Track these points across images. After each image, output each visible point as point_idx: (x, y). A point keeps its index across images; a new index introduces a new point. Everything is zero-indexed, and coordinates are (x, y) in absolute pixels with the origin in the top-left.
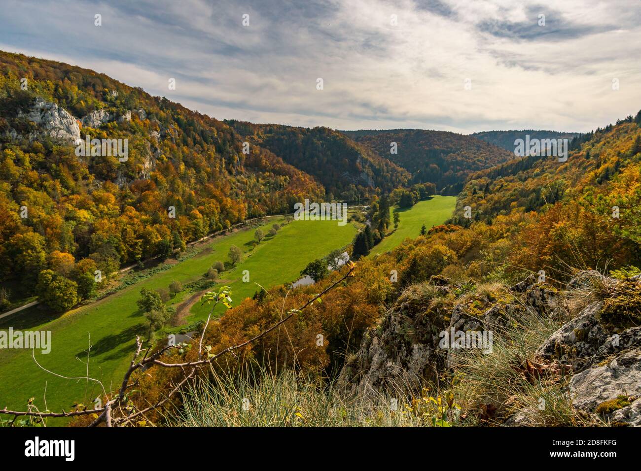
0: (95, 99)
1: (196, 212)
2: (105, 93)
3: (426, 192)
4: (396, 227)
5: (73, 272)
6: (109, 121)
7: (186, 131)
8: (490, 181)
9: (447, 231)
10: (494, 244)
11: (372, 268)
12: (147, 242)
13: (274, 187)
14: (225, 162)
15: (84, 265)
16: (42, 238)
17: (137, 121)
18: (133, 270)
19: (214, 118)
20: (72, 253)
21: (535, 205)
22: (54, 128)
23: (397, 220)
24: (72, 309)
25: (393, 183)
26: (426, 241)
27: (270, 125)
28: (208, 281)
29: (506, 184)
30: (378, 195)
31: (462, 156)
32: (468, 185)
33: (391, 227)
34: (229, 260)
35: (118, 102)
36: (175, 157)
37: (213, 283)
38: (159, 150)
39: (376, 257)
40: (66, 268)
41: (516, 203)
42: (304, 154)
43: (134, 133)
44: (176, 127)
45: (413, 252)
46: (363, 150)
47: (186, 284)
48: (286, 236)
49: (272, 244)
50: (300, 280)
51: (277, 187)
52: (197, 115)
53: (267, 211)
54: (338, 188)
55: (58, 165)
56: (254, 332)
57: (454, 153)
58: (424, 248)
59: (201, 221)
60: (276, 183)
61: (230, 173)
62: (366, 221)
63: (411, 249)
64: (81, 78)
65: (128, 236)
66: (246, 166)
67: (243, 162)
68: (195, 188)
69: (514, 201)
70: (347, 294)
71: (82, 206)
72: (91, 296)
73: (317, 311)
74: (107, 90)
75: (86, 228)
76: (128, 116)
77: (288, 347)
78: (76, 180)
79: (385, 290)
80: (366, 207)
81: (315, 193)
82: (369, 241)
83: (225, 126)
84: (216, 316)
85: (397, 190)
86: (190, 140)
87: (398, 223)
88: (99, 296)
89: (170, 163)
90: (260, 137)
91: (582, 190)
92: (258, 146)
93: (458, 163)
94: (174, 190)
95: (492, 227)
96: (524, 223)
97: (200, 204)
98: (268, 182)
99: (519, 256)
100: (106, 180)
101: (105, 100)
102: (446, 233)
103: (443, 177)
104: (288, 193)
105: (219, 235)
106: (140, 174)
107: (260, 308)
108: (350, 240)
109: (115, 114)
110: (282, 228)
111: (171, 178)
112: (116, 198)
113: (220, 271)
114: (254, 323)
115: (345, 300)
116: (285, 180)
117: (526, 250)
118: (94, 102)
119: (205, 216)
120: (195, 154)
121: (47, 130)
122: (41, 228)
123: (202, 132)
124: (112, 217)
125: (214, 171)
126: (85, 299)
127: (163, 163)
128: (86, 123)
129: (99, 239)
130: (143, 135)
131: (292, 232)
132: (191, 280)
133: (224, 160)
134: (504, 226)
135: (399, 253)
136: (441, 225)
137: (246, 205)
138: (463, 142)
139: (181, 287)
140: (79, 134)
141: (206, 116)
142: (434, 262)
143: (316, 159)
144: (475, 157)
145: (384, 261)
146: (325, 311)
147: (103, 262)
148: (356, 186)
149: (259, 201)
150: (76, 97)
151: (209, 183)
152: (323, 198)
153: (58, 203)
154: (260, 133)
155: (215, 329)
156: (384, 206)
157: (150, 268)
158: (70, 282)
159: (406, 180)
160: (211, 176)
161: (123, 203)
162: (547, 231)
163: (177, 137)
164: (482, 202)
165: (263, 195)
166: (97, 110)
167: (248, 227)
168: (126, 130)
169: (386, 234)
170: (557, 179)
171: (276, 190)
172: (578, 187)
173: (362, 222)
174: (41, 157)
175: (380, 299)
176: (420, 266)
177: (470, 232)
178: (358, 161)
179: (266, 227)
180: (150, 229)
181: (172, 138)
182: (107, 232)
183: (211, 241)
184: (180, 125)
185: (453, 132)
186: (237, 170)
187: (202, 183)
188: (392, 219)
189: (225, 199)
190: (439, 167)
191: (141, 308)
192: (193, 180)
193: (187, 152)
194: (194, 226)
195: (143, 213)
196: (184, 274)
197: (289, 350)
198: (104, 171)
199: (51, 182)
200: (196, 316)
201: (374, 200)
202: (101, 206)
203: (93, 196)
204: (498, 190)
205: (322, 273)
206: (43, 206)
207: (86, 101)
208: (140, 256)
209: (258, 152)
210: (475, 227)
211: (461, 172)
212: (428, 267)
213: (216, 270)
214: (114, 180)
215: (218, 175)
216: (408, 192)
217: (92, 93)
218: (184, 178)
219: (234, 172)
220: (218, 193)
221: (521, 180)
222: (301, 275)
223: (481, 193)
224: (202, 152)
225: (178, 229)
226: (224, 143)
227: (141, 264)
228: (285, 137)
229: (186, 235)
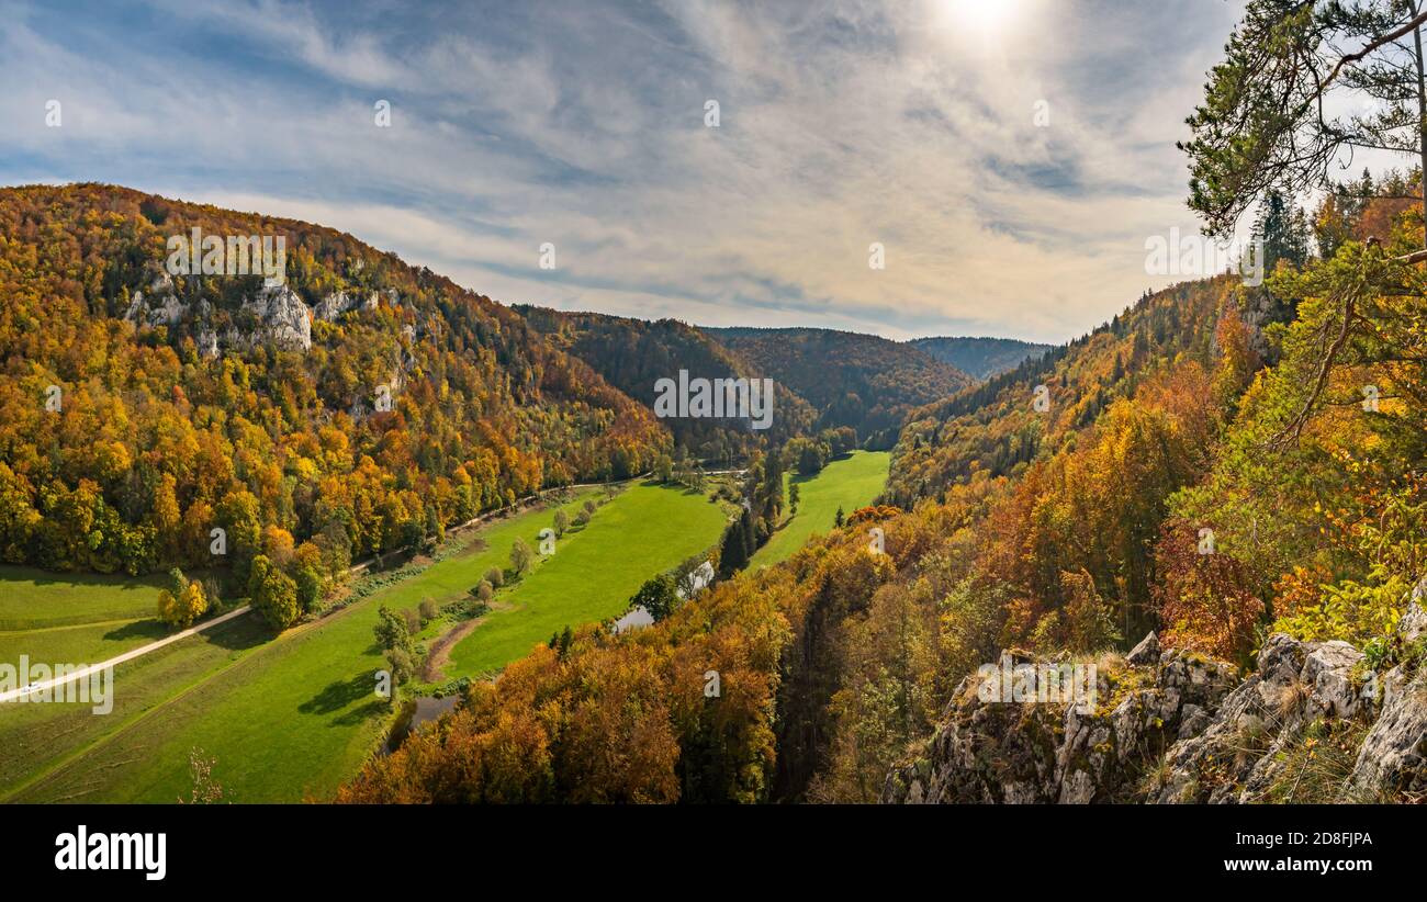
0: (333, 276)
1: (461, 471)
2: (347, 264)
3: (843, 445)
4: (793, 511)
5: (291, 563)
6: (348, 310)
7: (455, 325)
8: (939, 423)
9: (877, 518)
10: (950, 539)
11: (755, 595)
12: (389, 521)
13: (587, 430)
14: (511, 381)
15: (306, 553)
16: (257, 501)
17: (386, 308)
18: (368, 570)
19: (497, 302)
20: (291, 531)
21: (1004, 465)
22: (280, 324)
23: (794, 499)
24: (290, 627)
25: (787, 427)
26: (844, 538)
27: (584, 315)
28: (477, 603)
29: (962, 429)
30: (763, 449)
31: (897, 380)
32: (906, 432)
33: (786, 512)
34: (510, 565)
35: (363, 278)
36: (434, 370)
37: (483, 607)
38: (412, 358)
39: (761, 572)
40: (283, 556)
41: (977, 462)
42: (640, 368)
43: (379, 329)
44: (440, 318)
45: (824, 560)
46: (739, 365)
47: (443, 605)
48: (608, 526)
49: (583, 540)
50: (628, 615)
51: (593, 430)
52: (473, 296)
53: (575, 474)
54: (696, 435)
55: (280, 383)
56: (551, 713)
57: (884, 374)
58: (842, 552)
59: (469, 489)
60: (592, 421)
61: (518, 401)
62: (743, 501)
63: (820, 554)
64: (320, 242)
65: (363, 509)
66: (544, 388)
67: (540, 380)
68: (462, 428)
69: (974, 458)
70: (713, 648)
71: (305, 452)
72: (313, 608)
73: (661, 683)
74: (349, 258)
75: (309, 489)
76: (374, 301)
77: (608, 753)
78: (300, 408)
79: (779, 641)
80: (742, 472)
81: (656, 444)
82: (748, 539)
83: (513, 316)
84: (489, 673)
85: (795, 441)
86: (458, 341)
87: (797, 505)
88: (323, 610)
89: (427, 381)
90: (568, 337)
91: (1062, 437)
92: (565, 353)
93: (889, 392)
94: (430, 430)
95: (946, 507)
96: (991, 498)
97: (468, 457)
98: (579, 421)
99: (990, 559)
100: (338, 410)
101: (345, 275)
102: (875, 521)
103: (867, 416)
104: (611, 443)
105: (497, 516)
107: (563, 667)
108: (715, 538)
109: (356, 298)
110: (599, 509)
111: (427, 407)
112: (350, 441)
113: (496, 585)
114: (554, 695)
115: (709, 660)
116: (607, 417)
117: (1000, 547)
118: (332, 280)
119: (476, 479)
120: (465, 366)
121: (272, 326)
122: (256, 486)
123: (478, 325)
124: (343, 473)
125: (493, 397)
126: (306, 612)
127: (416, 381)
128: (319, 314)
129: (325, 511)
130: (392, 332)
131: (616, 518)
132: (452, 598)
133: (509, 377)
134: (963, 504)
135: (800, 565)
136: (868, 506)
137: (542, 461)
138: (897, 355)
139: (436, 611)
140: (309, 333)
141: (486, 298)
142: (859, 580)
144: (916, 382)
145: (775, 581)
146: (674, 684)
147: (329, 552)
148: (726, 433)
149: (563, 455)
150: (310, 274)
151: (484, 418)
152: (669, 453)
153: (277, 444)
154: (569, 329)
155: (489, 698)
156: (773, 470)
157: (391, 569)
158: (288, 579)
159: (809, 421)
160: (488, 405)
161: (359, 449)
162: (1028, 511)
163: (441, 336)
164: (928, 462)
165: (570, 444)
166: (335, 292)
167: (543, 504)
168: (369, 324)
169: (777, 526)
170: (1030, 420)
171: (591, 436)
172: (1057, 434)
173: (735, 502)
174: (261, 371)
175: (771, 657)
176: (837, 589)
177: (913, 520)
179: (572, 506)
180: (394, 498)
181: (432, 337)
182: (335, 499)
183: (484, 527)
184: (445, 315)
185: (881, 336)
186: (529, 396)
187: (473, 419)
188: (786, 497)
189: (507, 450)
190: (861, 397)
191: (380, 639)
192: (460, 413)
193: (453, 361)
194: (458, 497)
195: (385, 468)
196: (440, 586)
197: (609, 758)
198: (337, 393)
199: (271, 410)
200: (458, 668)
201: (757, 459)
202: (329, 453)
203: (320, 436)
204: (951, 441)
205: (667, 603)
206: (259, 450)
207: (322, 279)
208: (378, 546)
209: (564, 363)
210: (921, 509)
211: (896, 407)
212: (850, 589)
213: (490, 583)
214: (348, 409)
215: (499, 404)
216: (812, 445)
217: (331, 265)
218: (446, 408)
219: (524, 400)
220: (497, 437)
221: (982, 422)
222: (631, 606)
223: (926, 447)
224: (476, 361)
225: (434, 502)
226: (511, 347)
227: (380, 559)
228: (610, 337)
229: (446, 513)
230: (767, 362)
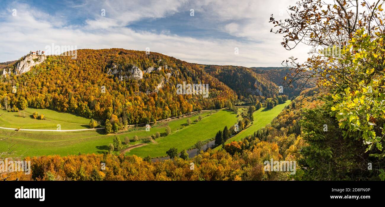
0: (153, 63)
1: (167, 107)
3: (282, 100)
4: (252, 124)
5: (113, 122)
6: (153, 71)
12: (141, 117)
17: (163, 70)
18: (134, 126)
20: (118, 116)
22: (135, 74)
24: (110, 133)
25: (272, 94)
33: (250, 124)
34: (166, 132)
36: (172, 83)
37: (150, 141)
38: (167, 80)
42: (233, 80)
44: (179, 71)
51: (214, 96)
53: (203, 108)
55: (131, 86)
60: (215, 94)
71: (130, 100)
72: (116, 131)
76: (160, 68)
86: (182, 76)
88: (118, 132)
89: (169, 86)
90: (218, 72)
92: (212, 77)
97: (171, 104)
98: (212, 93)
100: (142, 92)
104: (216, 100)
105: (175, 118)
106: (155, 90)
109: (156, 68)
113: (157, 137)
116: (220, 92)
120: (182, 81)
121: (133, 75)
123: (189, 72)
126: (114, 132)
127: (166, 85)
128: (146, 72)
130: (163, 75)
139: (138, 139)
140: (142, 76)
143: (237, 82)
148: (253, 96)
158: (111, 125)
159: (277, 92)
166: (151, 67)
167: (191, 115)
168: (157, 73)
178: (256, 83)
189: (184, 102)
190: (294, 86)
193: (179, 80)
194: (163, 113)
198: (143, 88)
202: (135, 101)
203: (135, 98)
208: (138, 122)
214: (145, 92)
216: (271, 101)
226: (196, 77)
227: (137, 125)
228: (227, 72)
229: (158, 117)
230: (271, 76)
